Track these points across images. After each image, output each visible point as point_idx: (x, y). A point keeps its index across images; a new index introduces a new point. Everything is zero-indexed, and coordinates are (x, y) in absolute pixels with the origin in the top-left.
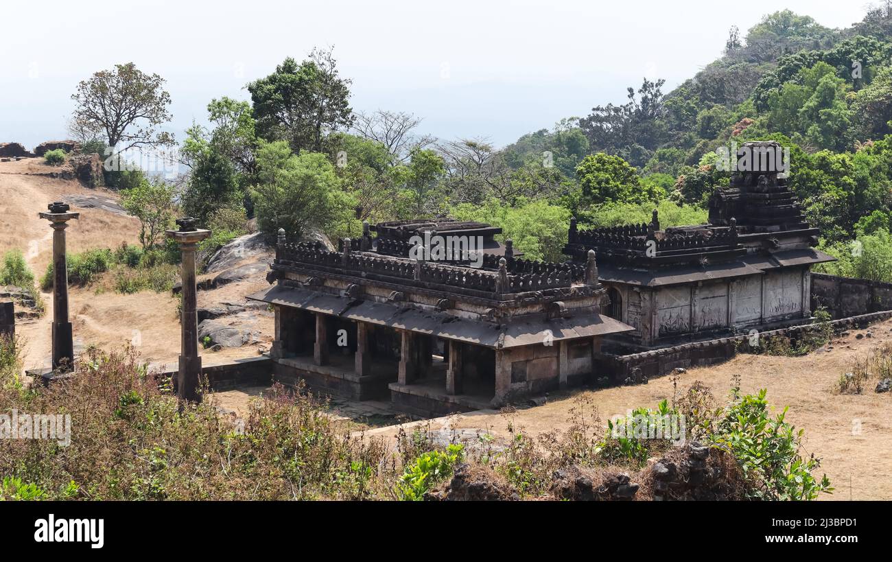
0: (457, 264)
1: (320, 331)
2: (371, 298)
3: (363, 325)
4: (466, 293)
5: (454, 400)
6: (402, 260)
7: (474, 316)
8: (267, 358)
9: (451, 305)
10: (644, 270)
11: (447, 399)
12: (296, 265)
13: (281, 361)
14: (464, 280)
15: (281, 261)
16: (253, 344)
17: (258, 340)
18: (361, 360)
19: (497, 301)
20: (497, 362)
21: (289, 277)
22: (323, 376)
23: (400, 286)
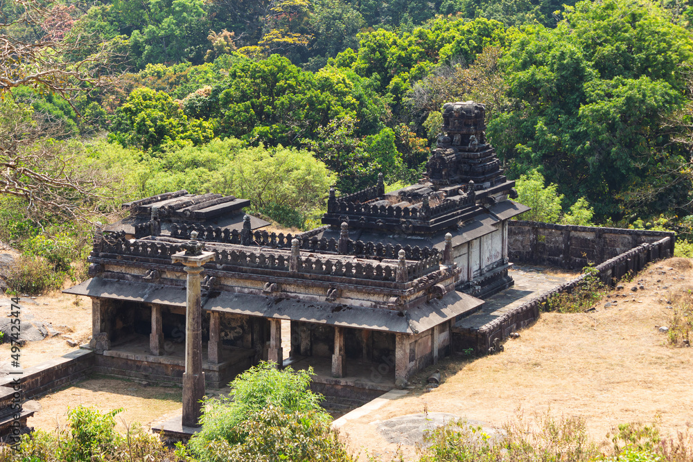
0: (279, 247)
1: (157, 322)
2: (230, 290)
3: (217, 315)
4: (357, 283)
5: (346, 382)
6: (214, 245)
7: (369, 303)
8: (88, 352)
9: (339, 295)
10: (419, 238)
11: (337, 383)
12: (125, 258)
13: (106, 353)
14: (354, 271)
15: (101, 254)
16: (53, 336)
17: (58, 332)
18: (216, 349)
19: (400, 291)
20: (398, 346)
21: (111, 270)
22: (166, 365)
23: (271, 278)
